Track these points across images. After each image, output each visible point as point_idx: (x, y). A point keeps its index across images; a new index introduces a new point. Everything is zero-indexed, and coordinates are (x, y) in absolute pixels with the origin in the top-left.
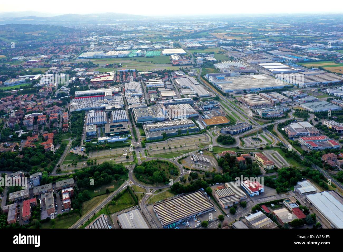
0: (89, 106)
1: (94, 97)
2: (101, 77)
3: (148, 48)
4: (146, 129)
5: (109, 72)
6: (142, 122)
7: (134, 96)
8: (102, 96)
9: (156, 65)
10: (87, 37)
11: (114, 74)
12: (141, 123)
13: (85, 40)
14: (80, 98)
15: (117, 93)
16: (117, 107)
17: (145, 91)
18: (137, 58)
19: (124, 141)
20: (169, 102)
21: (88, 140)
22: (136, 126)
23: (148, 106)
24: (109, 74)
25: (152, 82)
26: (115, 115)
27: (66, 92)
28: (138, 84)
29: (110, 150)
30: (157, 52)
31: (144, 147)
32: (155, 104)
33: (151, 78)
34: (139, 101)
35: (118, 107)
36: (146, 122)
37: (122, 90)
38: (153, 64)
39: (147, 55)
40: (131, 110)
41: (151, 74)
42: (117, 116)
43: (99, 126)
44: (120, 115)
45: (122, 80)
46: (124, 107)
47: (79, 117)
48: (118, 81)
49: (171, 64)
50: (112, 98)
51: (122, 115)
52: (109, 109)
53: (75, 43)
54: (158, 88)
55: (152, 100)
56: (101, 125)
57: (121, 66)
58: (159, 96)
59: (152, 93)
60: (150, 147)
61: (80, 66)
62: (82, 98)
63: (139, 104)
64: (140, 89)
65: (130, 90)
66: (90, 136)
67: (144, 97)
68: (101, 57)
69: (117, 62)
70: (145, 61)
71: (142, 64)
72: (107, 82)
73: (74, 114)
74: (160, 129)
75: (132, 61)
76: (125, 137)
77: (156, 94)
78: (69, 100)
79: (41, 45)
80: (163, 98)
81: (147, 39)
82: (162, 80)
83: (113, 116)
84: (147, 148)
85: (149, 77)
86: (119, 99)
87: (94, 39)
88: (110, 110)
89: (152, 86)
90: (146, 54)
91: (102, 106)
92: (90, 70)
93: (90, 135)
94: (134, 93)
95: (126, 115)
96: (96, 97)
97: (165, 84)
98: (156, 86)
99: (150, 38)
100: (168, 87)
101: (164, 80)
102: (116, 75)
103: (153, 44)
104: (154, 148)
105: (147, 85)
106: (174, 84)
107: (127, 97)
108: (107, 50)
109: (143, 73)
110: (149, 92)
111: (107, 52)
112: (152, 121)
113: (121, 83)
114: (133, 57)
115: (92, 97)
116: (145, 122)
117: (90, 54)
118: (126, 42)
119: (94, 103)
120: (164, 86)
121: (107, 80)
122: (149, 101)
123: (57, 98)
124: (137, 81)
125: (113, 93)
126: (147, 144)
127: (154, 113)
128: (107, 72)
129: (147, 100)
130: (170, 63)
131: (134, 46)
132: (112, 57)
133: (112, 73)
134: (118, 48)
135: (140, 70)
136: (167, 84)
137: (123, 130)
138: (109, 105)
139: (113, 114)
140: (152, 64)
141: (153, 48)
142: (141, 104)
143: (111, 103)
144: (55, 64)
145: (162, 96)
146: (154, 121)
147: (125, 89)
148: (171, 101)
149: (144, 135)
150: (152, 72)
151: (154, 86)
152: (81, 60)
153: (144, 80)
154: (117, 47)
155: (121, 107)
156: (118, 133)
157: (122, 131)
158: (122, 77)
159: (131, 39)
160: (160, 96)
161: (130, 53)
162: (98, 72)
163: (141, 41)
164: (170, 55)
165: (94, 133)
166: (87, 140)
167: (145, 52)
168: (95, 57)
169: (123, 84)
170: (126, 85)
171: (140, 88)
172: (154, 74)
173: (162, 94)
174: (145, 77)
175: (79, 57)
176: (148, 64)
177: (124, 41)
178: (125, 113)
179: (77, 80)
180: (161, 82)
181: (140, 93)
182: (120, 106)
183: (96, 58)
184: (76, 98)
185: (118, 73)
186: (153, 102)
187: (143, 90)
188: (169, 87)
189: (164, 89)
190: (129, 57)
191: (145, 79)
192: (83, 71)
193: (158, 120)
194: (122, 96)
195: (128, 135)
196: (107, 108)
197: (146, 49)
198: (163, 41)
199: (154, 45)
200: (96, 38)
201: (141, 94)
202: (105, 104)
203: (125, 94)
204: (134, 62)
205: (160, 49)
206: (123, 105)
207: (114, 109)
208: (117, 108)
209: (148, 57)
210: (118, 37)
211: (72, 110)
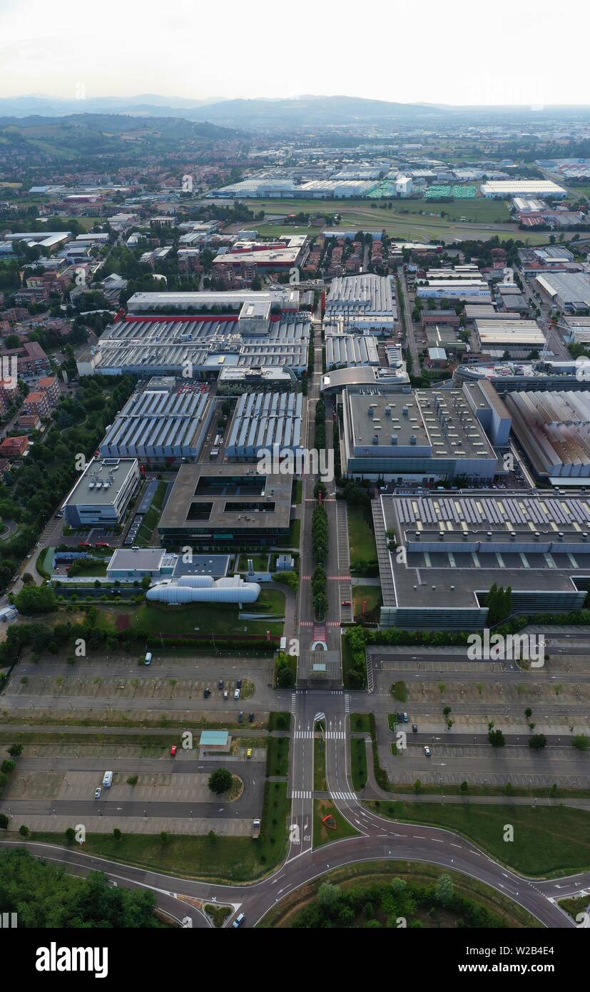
0: (159, 358)
1: (199, 321)
2: (255, 249)
3: (435, 178)
4: (390, 535)
5: (288, 237)
6: (373, 477)
7: (358, 331)
8: (229, 320)
9: (457, 225)
10: (260, 149)
11: (302, 242)
12: (367, 476)
13: (253, 155)
14: (146, 321)
15: (292, 311)
16: (269, 377)
17: (408, 315)
18: (395, 203)
19: (243, 604)
20: (517, 371)
21: (68, 555)
22: (338, 497)
23: (416, 383)
24: (288, 241)
25: (441, 278)
26: (248, 414)
27: (107, 295)
28: (386, 283)
29: (142, 663)
30: (465, 187)
31: (355, 681)
32: (447, 376)
33: (439, 266)
34: (374, 357)
35: (276, 374)
36: (396, 477)
37: (316, 301)
38: (449, 220)
39: (429, 194)
40: (334, 397)
41: (438, 251)
42: (255, 422)
43: (156, 468)
44: (273, 421)
45: (327, 265)
46: (302, 382)
47: (98, 405)
48: (312, 267)
49: (516, 226)
50: (265, 331)
51: (281, 421)
52: (233, 382)
53: (221, 160)
54: (465, 303)
55: (437, 354)
56: (168, 465)
57: (337, 223)
58: (465, 337)
59: (438, 324)
60: (399, 692)
61: (206, 214)
62: (154, 321)
63: (374, 369)
64: (390, 305)
65: (348, 304)
66: (87, 527)
67: (402, 340)
68: (279, 195)
69: (327, 209)
70: (421, 213)
71: (410, 219)
72: (270, 269)
73: (86, 386)
74: (473, 549)
75: (377, 211)
76: (263, 569)
77: (456, 330)
78: (100, 326)
79: (131, 163)
80: (485, 352)
81: (432, 156)
82: (480, 275)
83: (238, 422)
84: (377, 699)
85: (428, 261)
86: (293, 338)
87: (279, 153)
88: (235, 388)
89: (438, 295)
90: (428, 192)
91: (212, 362)
92: (231, 228)
93: (85, 519)
94: (361, 319)
95: (298, 422)
96: (206, 321)
97: (493, 292)
98: (455, 297)
99: (444, 155)
100: (508, 305)
101: (488, 277)
102: (310, 246)
103: (451, 167)
104: (419, 712)
105: (420, 289)
106: (530, 294)
107: (329, 330)
108: (304, 178)
109: (408, 246)
110: (424, 319)
111: (304, 183)
112: (429, 476)
113: (318, 276)
114: (383, 198)
115: (191, 321)
116: (388, 477)
117: (250, 185)
118: (367, 162)
119: (184, 348)
120: (488, 300)
121: (274, 260)
122: (422, 361)
123: (70, 313)
124: (382, 273)
125: (276, 312)
126: (383, 650)
127: (445, 431)
128: (282, 237)
129: (414, 353)
130: (510, 222)
131: (390, 171)
132: (316, 195)
133: (297, 240)
134: (340, 175)
135: (401, 237)
136: (502, 291)
137: (254, 520)
138: (242, 362)
139: (240, 413)
140: (444, 222)
141: (452, 178)
142: (384, 371)
143: (252, 353)
144: (135, 206)
145: (483, 340)
146: (437, 478)
147: (330, 297)
148: (528, 370)
149: (368, 569)
150: (443, 243)
151: (449, 296)
152: (219, 201)
153: (410, 272)
154: (339, 172)
155: (287, 377)
156: (231, 536)
157: (251, 525)
158: (330, 255)
159: (384, 155)
160: (472, 339)
161: (376, 187)
162: (251, 234)
163: (417, 160)
164: (509, 197)
165: (105, 513)
166: (62, 555)
167: (423, 188)
168: (263, 195)
169: (328, 281)
170: (337, 285)
171: (390, 299)
172: (452, 254)
173: (481, 331)
174: (416, 261)
175: (214, 193)
176: (432, 222)
177: (363, 160)
178: (299, 413)
179: (172, 254)
180: (478, 282)
181: (388, 320)
182: (285, 371)
183: (264, 197)
184: (131, 321)
185: (320, 242)
186: (437, 363)
187: (401, 306)
188: (509, 302)
189: (489, 311)
190: (369, 199)
191: (413, 268)
192: (205, 230)
193: (459, 470)
194: (308, 328)
195: (281, 557)
196: (224, 376)
197: (429, 180)
198: (483, 163)
199: (454, 171)
200: (287, 152)
201: (391, 326)
202: (226, 353)
203: (326, 319)
204: (382, 212)
205: (475, 180)
206: (300, 369)
207: (256, 384)
208: (271, 382)
209: (431, 200)
210: (348, 151)
211: (84, 368)
